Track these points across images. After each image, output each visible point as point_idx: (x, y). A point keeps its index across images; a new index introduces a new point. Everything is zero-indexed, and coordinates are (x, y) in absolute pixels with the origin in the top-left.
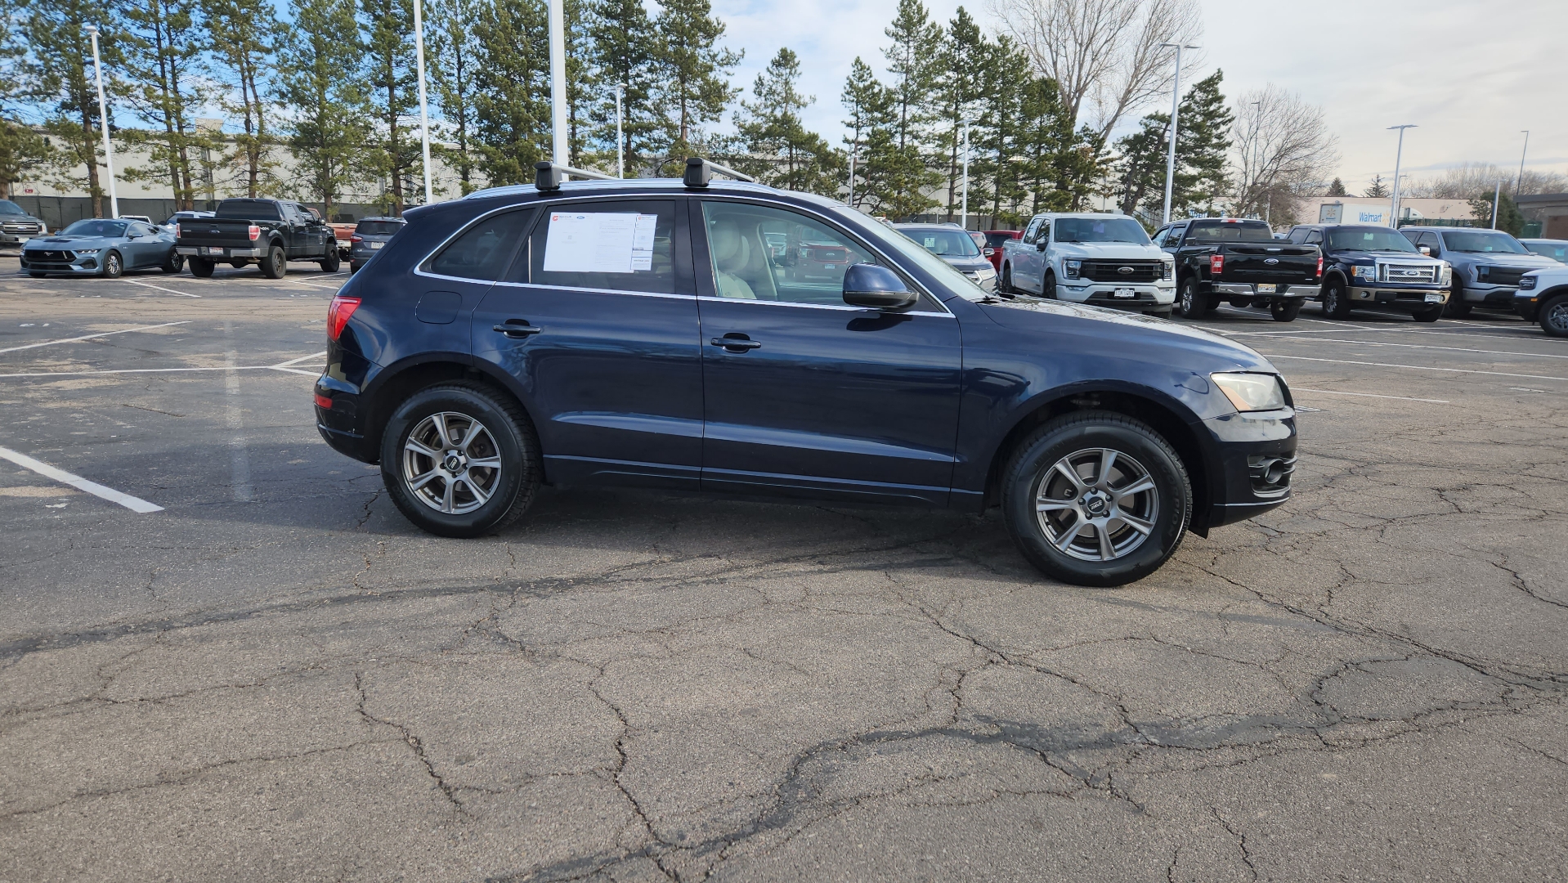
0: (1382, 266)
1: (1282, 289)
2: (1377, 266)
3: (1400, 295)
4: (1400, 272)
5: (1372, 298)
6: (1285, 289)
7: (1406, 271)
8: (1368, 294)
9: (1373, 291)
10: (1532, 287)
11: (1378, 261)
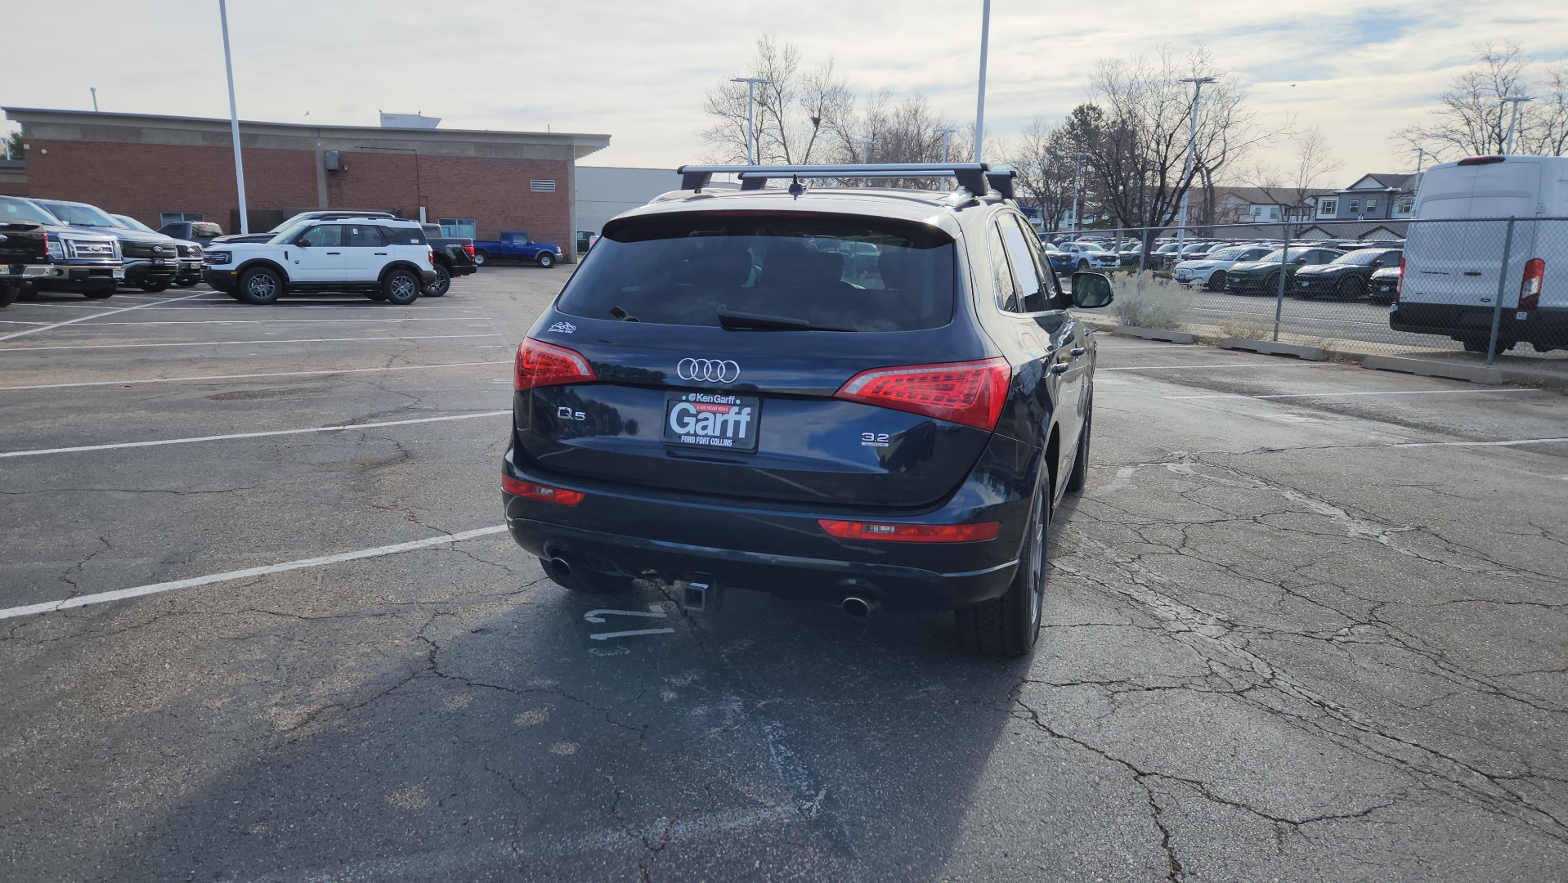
0: (66, 241)
1: (17, 268)
2: (62, 241)
3: (93, 272)
4: (85, 249)
5: (66, 276)
6: (21, 270)
7: (90, 246)
8: (61, 272)
9: (66, 268)
10: (230, 261)
11: (62, 236)
